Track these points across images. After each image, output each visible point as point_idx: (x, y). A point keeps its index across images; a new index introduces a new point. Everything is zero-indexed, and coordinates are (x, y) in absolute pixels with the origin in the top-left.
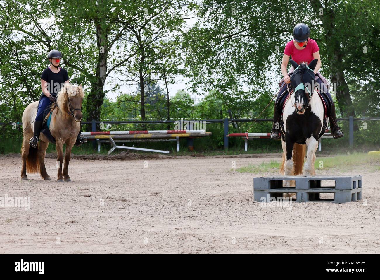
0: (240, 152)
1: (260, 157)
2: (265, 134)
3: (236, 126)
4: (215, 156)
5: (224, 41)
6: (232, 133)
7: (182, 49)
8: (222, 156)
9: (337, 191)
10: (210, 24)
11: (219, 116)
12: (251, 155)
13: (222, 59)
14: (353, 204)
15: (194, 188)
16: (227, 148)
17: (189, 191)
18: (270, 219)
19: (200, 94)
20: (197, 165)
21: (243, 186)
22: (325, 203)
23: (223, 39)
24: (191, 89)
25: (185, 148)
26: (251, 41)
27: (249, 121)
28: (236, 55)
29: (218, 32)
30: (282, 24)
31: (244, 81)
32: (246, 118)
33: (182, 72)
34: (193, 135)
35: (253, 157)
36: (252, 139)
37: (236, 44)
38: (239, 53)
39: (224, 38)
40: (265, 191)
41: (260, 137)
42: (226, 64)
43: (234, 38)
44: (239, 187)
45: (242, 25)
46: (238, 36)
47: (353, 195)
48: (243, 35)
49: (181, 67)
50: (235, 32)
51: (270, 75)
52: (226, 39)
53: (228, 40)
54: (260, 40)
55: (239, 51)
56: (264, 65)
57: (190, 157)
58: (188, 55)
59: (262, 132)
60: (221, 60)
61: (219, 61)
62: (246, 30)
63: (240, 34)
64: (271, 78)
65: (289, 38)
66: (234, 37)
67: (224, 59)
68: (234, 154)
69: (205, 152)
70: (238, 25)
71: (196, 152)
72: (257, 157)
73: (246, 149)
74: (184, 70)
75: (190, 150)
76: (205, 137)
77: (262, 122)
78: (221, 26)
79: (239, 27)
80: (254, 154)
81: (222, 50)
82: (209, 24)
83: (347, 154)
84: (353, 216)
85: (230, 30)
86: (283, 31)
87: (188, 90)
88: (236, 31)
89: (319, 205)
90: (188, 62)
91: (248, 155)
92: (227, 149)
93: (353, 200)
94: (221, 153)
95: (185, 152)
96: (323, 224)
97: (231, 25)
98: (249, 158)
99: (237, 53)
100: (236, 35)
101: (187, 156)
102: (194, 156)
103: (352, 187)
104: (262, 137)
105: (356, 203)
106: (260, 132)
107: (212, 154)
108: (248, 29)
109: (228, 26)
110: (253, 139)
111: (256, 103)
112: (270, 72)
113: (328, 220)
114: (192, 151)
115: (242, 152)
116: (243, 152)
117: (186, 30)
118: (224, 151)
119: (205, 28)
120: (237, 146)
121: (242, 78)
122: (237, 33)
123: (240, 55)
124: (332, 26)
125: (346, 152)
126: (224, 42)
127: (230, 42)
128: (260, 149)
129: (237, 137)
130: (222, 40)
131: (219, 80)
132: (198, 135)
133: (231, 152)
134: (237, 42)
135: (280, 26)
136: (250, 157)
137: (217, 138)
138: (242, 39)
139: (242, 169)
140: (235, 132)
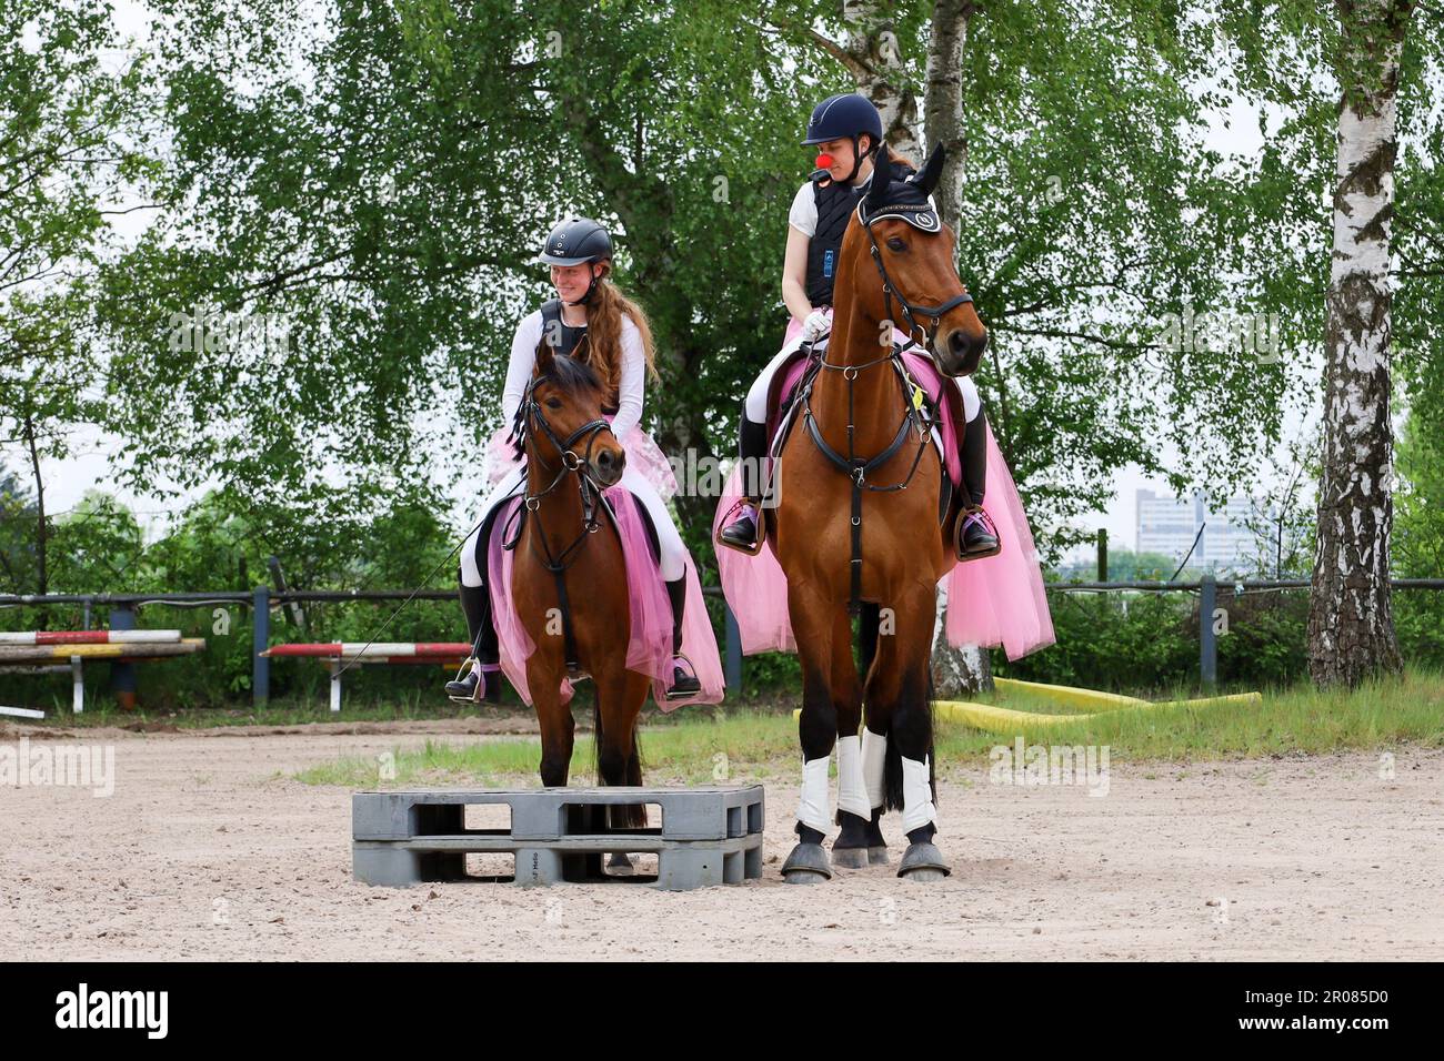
0: (311, 714)
1: (388, 732)
2: (407, 648)
3: (299, 617)
4: (216, 730)
5: (252, 297)
6: (283, 645)
7: (95, 327)
8: (244, 730)
9: (668, 845)
10: (203, 233)
11: (236, 579)
12: (354, 726)
13: (247, 363)
14: (728, 895)
15: (131, 838)
16: (261, 699)
17: (111, 850)
18: (413, 945)
19: (163, 497)
20: (147, 759)
21: (318, 832)
22: (623, 890)
23: (252, 291)
24: (129, 478)
25: (104, 702)
26: (355, 299)
27: (349, 598)
28: (298, 351)
29: (232, 265)
30: (473, 236)
31: (330, 449)
32: (335, 587)
33: (95, 413)
34: (133, 648)
35: (362, 732)
36: (359, 666)
37: (298, 309)
38: (310, 341)
39: (254, 287)
40: (397, 845)
41: (386, 660)
42: (262, 385)
43: (293, 288)
44: (301, 836)
45: (323, 235)
46: (306, 280)
47: (728, 858)
48: (327, 277)
49: (93, 394)
50: (297, 266)
51: (428, 427)
52: (262, 290)
53: (272, 292)
54: (393, 295)
55: (310, 335)
56: (403, 390)
57: (122, 732)
58: (120, 349)
59: (397, 639)
60: (241, 369)
61: (235, 371)
62: (338, 257)
63: (313, 272)
64: (431, 436)
65: (502, 286)
66: (293, 283)
67: (254, 365)
68: (289, 724)
69: (178, 713)
70: (307, 238)
71: (147, 714)
72: (374, 732)
73: (335, 704)
74: (104, 406)
75: (122, 708)
76: (180, 659)
77: (397, 603)
78: (244, 240)
79: (309, 245)
80: (365, 724)
82: (199, 233)
83: (713, 718)
84: (724, 935)
85: (278, 258)
86: (476, 261)
87: (116, 480)
88: (300, 258)
89: (600, 897)
90: (121, 375)
91: (343, 725)
92: (264, 703)
93: (727, 879)
94: (241, 720)
95: (103, 712)
97: (281, 237)
98: (343, 737)
99: (305, 342)
100: (301, 277)
101: (112, 729)
102: (138, 729)
103: (725, 829)
104: (396, 660)
105: (741, 890)
106: (390, 641)
107: (208, 721)
108: (345, 253)
109: (269, 241)
110: (364, 665)
111: (379, 528)
112: (426, 414)
113: (631, 946)
114: (129, 711)
115: (319, 715)
116: (324, 715)
117: (109, 255)
118: (250, 710)
119: (181, 247)
120: (301, 690)
121: (323, 436)
122: (303, 269)
123: (315, 350)
124: (666, 244)
125: (712, 713)
126: (255, 302)
127: (278, 302)
128: (387, 702)
129: (300, 660)
130: (246, 295)
131: (234, 444)
132: (153, 650)
133: (277, 714)
134: (306, 302)
135: (468, 242)
136: (349, 733)
137: (228, 662)
138: (324, 290)
139: (316, 773)
140: (297, 640)
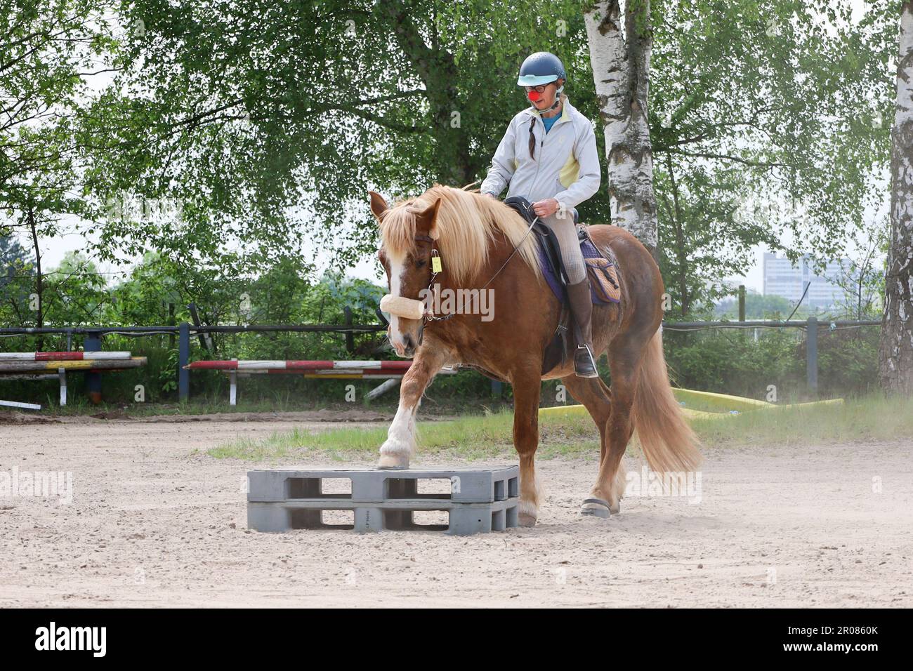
0: (217, 407)
1: (268, 420)
2: (281, 364)
3: (209, 342)
4: (154, 418)
5: (179, 131)
6: (198, 361)
7: (75, 150)
8: (172, 418)
9: (455, 506)
10: (147, 88)
11: (168, 317)
12: (246, 415)
13: (176, 174)
14: (496, 540)
15: (100, 496)
16: (184, 398)
17: (87, 504)
18: (288, 574)
19: (119, 263)
20: (110, 438)
21: (223, 492)
22: (426, 536)
23: (178, 127)
24: (97, 251)
25: (79, 397)
26: (246, 132)
27: (242, 330)
28: (209, 166)
29: (165, 109)
30: (325, 90)
31: (231, 231)
32: (233, 324)
33: (76, 207)
34: (99, 363)
35: (251, 420)
36: (249, 375)
37: (210, 139)
38: (217, 160)
39: (180, 123)
40: (277, 505)
41: (267, 371)
42: (185, 189)
43: (206, 124)
44: (212, 495)
45: (225, 90)
46: (214, 119)
47: (495, 515)
48: (228, 117)
49: (72, 195)
50: (208, 109)
51: (297, 217)
52: (186, 126)
53: (190, 129)
54: (273, 129)
55: (216, 156)
56: (279, 192)
57: (92, 419)
58: (92, 165)
59: (273, 358)
60: (171, 178)
61: (168, 179)
62: (235, 104)
63: (218, 114)
64: (300, 222)
65: (343, 124)
66: (206, 121)
67: (180, 176)
68: (202, 413)
69: (129, 406)
70: (215, 91)
71: (109, 408)
72: (259, 420)
73: (233, 400)
74: (79, 201)
75: (92, 403)
76: (130, 370)
77: (274, 334)
78: (173, 93)
79: (216, 96)
80: (253, 414)
81: (176, 153)
82: (144, 88)
83: (484, 414)
84: (493, 568)
85: (195, 104)
86: (327, 107)
87: (88, 251)
88: (209, 105)
89: (410, 540)
90: (92, 183)
91: (239, 415)
92: (186, 399)
93: (495, 528)
94: (171, 410)
95: (80, 406)
96: (419, 586)
97: (198, 90)
98: (239, 423)
99: (214, 160)
100: (211, 117)
101: (86, 417)
102: (103, 417)
103: (493, 496)
104: (273, 371)
105: (504, 535)
106: (269, 359)
107: (148, 412)
108: (241, 102)
109: (190, 93)
110: (252, 374)
111: (259, 285)
113: (432, 577)
114: (96, 405)
115: (223, 408)
116: (226, 408)
117: (84, 103)
118: (177, 405)
119: (132, 97)
120: (211, 391)
121: (227, 222)
122: (212, 112)
123: (221, 165)
124: (452, 95)
125: (482, 409)
126: (180, 134)
127: (195, 134)
128: (267, 399)
129: (210, 371)
130: (174, 129)
131: (167, 229)
132: (113, 365)
133: (195, 407)
134: (214, 134)
135: (321, 94)
136: (242, 420)
137: (162, 372)
138: (226, 126)
139: (222, 450)
140: (207, 358)
